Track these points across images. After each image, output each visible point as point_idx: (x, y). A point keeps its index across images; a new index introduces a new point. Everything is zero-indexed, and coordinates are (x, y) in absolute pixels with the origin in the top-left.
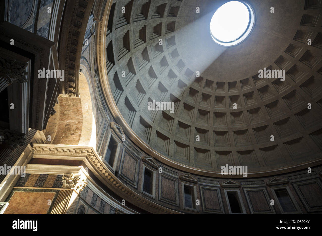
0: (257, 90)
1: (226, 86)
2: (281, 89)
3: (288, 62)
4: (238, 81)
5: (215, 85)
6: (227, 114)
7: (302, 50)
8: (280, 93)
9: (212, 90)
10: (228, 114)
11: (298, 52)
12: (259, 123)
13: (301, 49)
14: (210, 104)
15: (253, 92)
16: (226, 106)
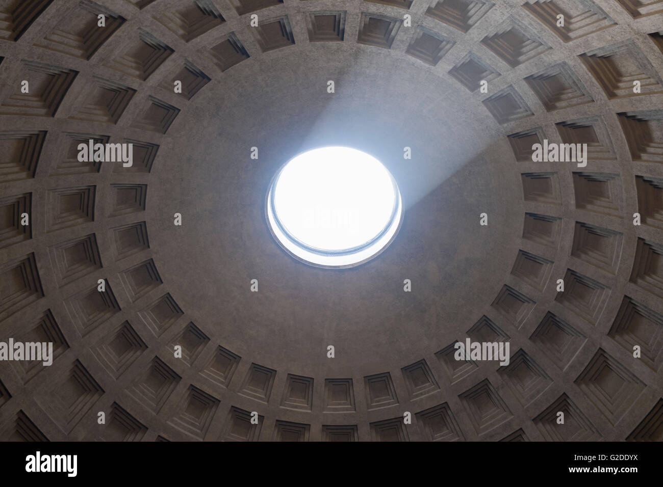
0: (153, 356)
1: (138, 257)
2: (181, 419)
3: (263, 396)
4: (165, 288)
5: (132, 217)
6: (43, 301)
7: (304, 413)
8: (169, 423)
9: (112, 216)
10: (43, 304)
11: (296, 407)
12: (50, 417)
13: (305, 408)
14: (56, 227)
15: (142, 346)
16: (66, 284)
